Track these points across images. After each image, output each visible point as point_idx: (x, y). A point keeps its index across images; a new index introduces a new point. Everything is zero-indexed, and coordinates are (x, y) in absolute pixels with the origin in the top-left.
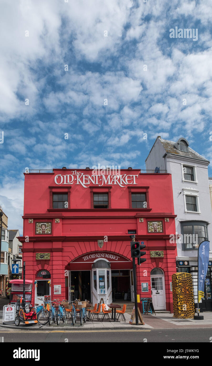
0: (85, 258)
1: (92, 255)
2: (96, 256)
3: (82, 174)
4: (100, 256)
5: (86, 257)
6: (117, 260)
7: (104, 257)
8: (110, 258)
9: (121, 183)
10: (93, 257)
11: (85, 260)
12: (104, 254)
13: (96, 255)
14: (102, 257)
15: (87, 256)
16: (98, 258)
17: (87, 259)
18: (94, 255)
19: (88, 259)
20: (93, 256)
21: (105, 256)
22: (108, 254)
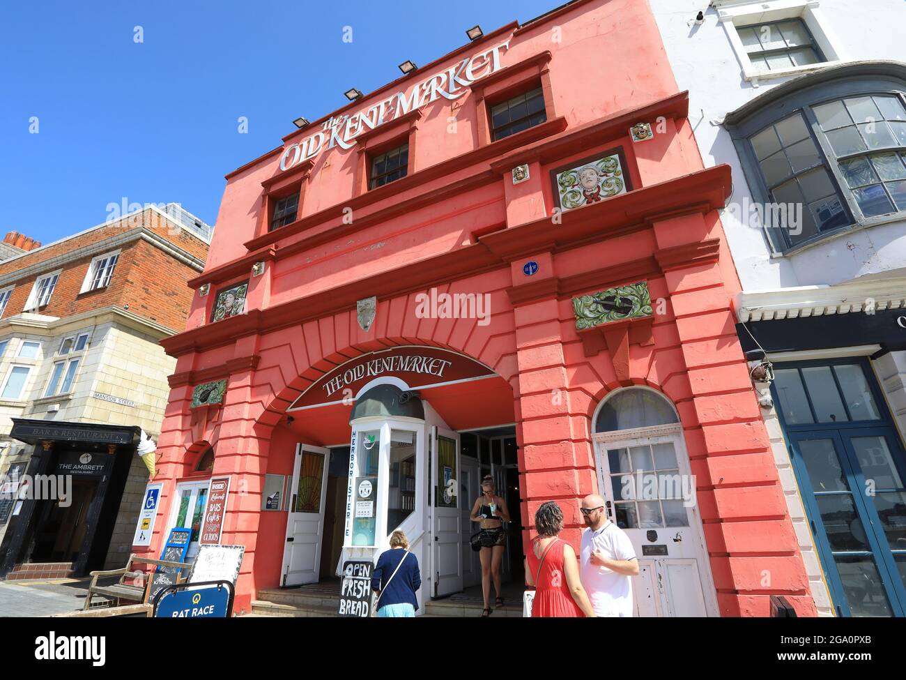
0: (330, 385)
1: (354, 370)
2: (366, 372)
3: (346, 117)
4: (379, 369)
5: (335, 381)
6: (440, 374)
7: (391, 370)
8: (413, 370)
9: (453, 89)
10: (355, 379)
11: (330, 394)
12: (393, 358)
13: (366, 368)
14: (386, 373)
15: (337, 378)
16: (372, 378)
17: (336, 387)
18: (361, 367)
19: (339, 388)
20: (355, 375)
21: (395, 367)
22: (408, 357)
